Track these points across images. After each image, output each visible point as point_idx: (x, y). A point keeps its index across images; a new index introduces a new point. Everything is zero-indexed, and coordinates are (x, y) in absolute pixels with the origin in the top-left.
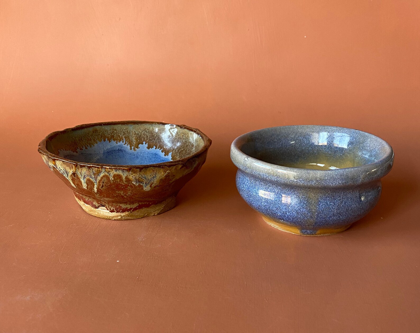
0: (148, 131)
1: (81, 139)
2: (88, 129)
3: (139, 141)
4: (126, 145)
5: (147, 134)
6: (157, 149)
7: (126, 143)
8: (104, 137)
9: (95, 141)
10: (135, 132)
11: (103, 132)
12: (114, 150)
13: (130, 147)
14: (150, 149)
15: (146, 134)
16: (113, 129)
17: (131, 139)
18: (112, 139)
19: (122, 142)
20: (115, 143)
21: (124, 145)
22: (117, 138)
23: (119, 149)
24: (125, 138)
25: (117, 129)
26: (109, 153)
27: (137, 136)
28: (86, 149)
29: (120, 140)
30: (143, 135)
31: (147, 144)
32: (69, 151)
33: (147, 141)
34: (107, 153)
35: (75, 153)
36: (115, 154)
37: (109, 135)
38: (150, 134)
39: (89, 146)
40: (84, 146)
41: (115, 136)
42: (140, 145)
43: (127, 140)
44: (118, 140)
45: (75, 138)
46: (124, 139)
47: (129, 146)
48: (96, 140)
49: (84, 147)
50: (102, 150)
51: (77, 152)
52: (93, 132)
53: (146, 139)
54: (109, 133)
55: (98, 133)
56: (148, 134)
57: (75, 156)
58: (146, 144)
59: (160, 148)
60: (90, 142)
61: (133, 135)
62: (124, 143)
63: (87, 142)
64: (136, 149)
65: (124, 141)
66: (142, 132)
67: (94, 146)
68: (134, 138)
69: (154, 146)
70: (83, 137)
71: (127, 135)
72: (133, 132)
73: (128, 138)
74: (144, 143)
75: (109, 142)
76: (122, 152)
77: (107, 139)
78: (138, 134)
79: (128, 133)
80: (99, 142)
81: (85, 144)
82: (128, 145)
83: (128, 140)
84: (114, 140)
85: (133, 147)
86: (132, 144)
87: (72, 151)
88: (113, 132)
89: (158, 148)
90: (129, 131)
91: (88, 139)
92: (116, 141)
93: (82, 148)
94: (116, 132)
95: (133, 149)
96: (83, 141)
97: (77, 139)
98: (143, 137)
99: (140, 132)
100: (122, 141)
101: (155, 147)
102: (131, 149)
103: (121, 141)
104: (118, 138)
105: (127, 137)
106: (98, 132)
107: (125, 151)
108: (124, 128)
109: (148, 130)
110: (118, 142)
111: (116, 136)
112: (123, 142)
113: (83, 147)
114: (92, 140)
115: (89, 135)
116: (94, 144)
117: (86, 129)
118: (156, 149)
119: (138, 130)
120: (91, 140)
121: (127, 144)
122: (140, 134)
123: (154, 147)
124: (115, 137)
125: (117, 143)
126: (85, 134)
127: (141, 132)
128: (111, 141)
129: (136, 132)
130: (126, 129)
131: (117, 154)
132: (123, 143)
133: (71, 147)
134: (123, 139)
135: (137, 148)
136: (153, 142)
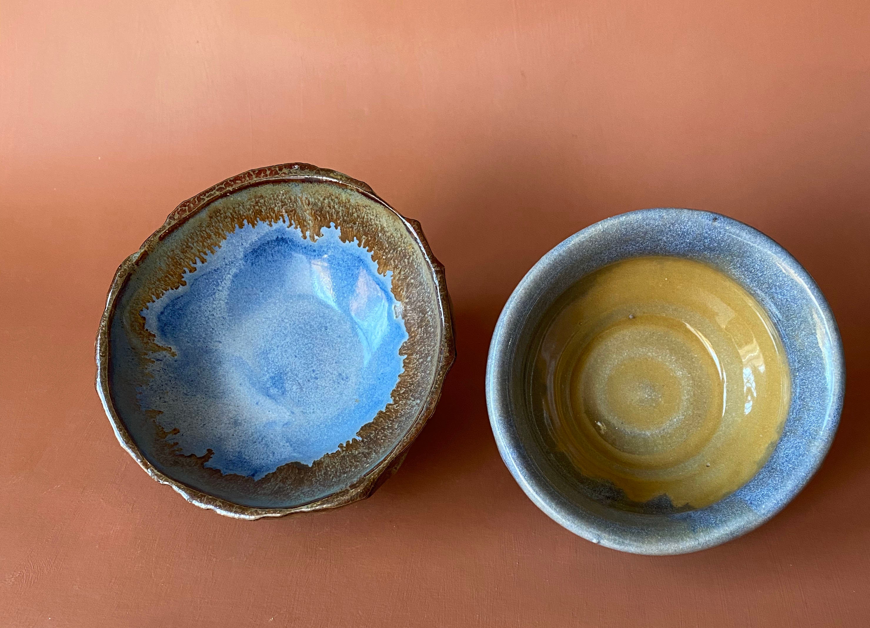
0: (336, 200)
1: (187, 247)
2: (197, 217)
3: (321, 220)
4: (292, 228)
5: (336, 206)
6: (362, 246)
7: (291, 225)
8: (238, 219)
9: (219, 234)
10: (306, 198)
11: (234, 208)
12: (268, 242)
13: (302, 231)
14: (347, 242)
15: (334, 207)
16: (255, 197)
17: (300, 215)
18: (258, 219)
19: (282, 223)
20: (267, 226)
21: (287, 229)
22: (268, 214)
23: (278, 237)
24: (286, 212)
25: (264, 195)
26: (256, 252)
27: (315, 208)
28: (203, 263)
29: (277, 219)
30: (328, 208)
31: (339, 228)
32: (167, 293)
33: (339, 222)
34: (253, 254)
35: (181, 288)
36: (270, 252)
37: (249, 210)
38: (342, 207)
39: (208, 252)
40: (197, 258)
41: (263, 211)
42: (324, 230)
43: (293, 218)
44: (272, 218)
45: (173, 251)
46: (285, 215)
47: (299, 230)
48: (222, 233)
49: (198, 260)
50: (241, 250)
51: (184, 284)
52: (211, 217)
53: (335, 218)
54: (248, 207)
55: (222, 216)
56: (339, 208)
57: (182, 296)
58: (336, 227)
59: (367, 248)
60: (209, 241)
61: (304, 206)
62: (287, 223)
63: (203, 244)
64: (316, 237)
65: (287, 219)
66: (324, 199)
67: (220, 247)
68: (308, 212)
69: (355, 238)
70: (190, 240)
71: (290, 207)
72: (304, 199)
73: (295, 214)
74: (332, 224)
75: (253, 226)
76: (287, 243)
77: (245, 222)
78: (315, 204)
79: (291, 202)
80: (230, 233)
81: (198, 253)
82: (296, 228)
83: (294, 216)
84: (263, 220)
85: (308, 233)
86: (306, 226)
87: (173, 289)
88: (257, 203)
89: (364, 247)
90: (293, 198)
91: (202, 237)
92: (268, 222)
93: (195, 266)
94: (265, 201)
95: (308, 237)
96: (192, 248)
97: (177, 252)
98: (328, 212)
99: (319, 200)
100: (281, 220)
101: (358, 242)
102: (305, 238)
103: (279, 219)
104: (272, 214)
105: (291, 211)
106: (222, 212)
107: (291, 241)
108: (282, 192)
109: (337, 198)
110: (273, 223)
111: (266, 209)
112: (284, 221)
113: (195, 263)
114: (213, 236)
115: (204, 229)
116: (220, 242)
117: (191, 220)
118: (359, 245)
119: (315, 194)
120: (209, 237)
121: (294, 226)
122: (320, 204)
123: (356, 242)
124: (264, 214)
125: (271, 225)
126: (193, 231)
127: (321, 199)
128: (256, 222)
129: (310, 200)
130: (286, 194)
131: (276, 249)
132: (284, 225)
133: (170, 279)
134: (282, 216)
135: (318, 235)
136: (352, 227)
